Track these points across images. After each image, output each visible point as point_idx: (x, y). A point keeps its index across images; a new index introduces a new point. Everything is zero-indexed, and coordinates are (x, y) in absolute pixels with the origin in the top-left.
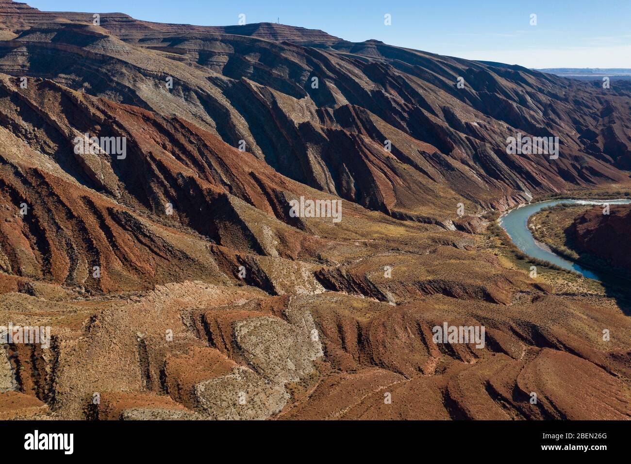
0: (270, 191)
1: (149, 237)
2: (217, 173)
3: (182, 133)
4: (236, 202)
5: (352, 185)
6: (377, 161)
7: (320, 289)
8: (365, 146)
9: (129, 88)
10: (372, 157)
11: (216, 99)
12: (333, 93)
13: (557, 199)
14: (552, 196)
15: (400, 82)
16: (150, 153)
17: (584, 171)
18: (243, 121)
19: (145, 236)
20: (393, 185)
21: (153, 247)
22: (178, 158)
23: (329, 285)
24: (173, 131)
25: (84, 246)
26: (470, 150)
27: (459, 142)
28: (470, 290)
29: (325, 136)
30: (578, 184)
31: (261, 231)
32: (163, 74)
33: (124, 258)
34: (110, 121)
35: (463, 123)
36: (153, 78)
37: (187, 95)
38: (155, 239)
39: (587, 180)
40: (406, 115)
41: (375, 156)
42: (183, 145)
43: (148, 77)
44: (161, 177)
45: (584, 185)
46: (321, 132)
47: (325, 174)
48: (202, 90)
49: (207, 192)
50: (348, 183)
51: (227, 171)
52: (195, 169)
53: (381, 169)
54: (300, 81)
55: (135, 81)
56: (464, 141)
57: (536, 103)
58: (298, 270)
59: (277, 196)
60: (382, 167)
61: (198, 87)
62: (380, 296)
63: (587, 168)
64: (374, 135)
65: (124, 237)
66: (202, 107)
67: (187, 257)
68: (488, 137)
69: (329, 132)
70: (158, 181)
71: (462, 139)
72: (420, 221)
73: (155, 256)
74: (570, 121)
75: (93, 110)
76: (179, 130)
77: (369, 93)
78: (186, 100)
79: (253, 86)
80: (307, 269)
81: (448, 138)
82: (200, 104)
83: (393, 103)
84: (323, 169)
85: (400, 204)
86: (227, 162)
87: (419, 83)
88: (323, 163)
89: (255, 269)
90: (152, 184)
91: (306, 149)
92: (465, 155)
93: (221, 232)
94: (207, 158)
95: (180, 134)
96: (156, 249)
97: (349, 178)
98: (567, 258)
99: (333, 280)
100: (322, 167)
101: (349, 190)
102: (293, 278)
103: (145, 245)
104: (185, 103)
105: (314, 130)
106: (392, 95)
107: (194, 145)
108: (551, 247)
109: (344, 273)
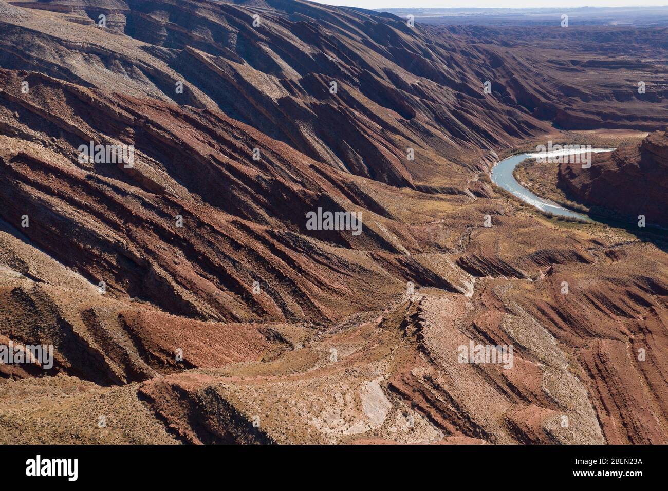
1: (323, 255)
2: (282, 169)
3: (222, 128)
5: (362, 162)
6: (374, 135)
8: (357, 119)
9: (58, 66)
10: (370, 132)
11: (167, 75)
12: (274, 59)
13: (516, 154)
14: (511, 152)
15: (335, 43)
16: (211, 155)
17: (522, 125)
18: (209, 99)
19: (319, 255)
20: (399, 158)
21: (331, 265)
22: (231, 157)
24: (211, 126)
25: (273, 276)
26: (429, 113)
27: (416, 105)
28: (566, 255)
29: (310, 111)
30: (522, 138)
32: (90, 46)
33: (318, 282)
34: (143, 121)
35: (410, 85)
36: (80, 51)
37: (131, 71)
38: (329, 256)
39: (527, 134)
40: (356, 79)
41: (371, 130)
42: (229, 141)
43: (74, 51)
44: (240, 182)
45: (527, 139)
46: (306, 107)
47: (329, 154)
48: (145, 63)
49: (303, 195)
50: (357, 160)
51: (290, 166)
52: (255, 168)
53: (382, 143)
54: (229, 45)
55: (61, 56)
56: (420, 104)
57: (439, 57)
59: (349, 187)
60: (382, 141)
61: (139, 60)
62: (518, 275)
63: (523, 122)
64: (355, 106)
66: (153, 84)
67: (365, 270)
68: (436, 98)
69: (314, 106)
70: (239, 188)
71: (418, 102)
72: (445, 193)
73: (339, 275)
74: (473, 73)
75: (117, 110)
76: (217, 124)
77: (311, 56)
78: (131, 77)
79: (204, 57)
81: (405, 102)
82: (150, 82)
83: (340, 67)
84: (324, 148)
85: (415, 177)
86: (284, 156)
87: (351, 43)
88: (321, 142)
89: (421, 270)
90: (234, 192)
91: (298, 128)
92: (427, 118)
95: (220, 129)
96: (335, 267)
97: (355, 155)
98: (579, 211)
100: (322, 145)
101: (361, 167)
103: (323, 264)
104: (132, 81)
105: (299, 105)
106: (332, 57)
107: (240, 140)
108: (559, 203)
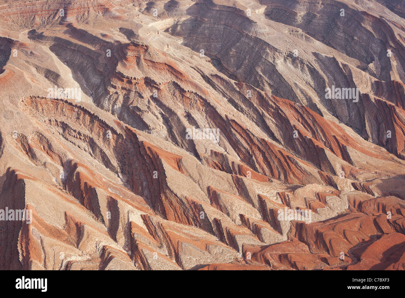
0: (341, 145)
4: (328, 152)
7: (353, 189)
23: (356, 188)
31: (335, 166)
58: (347, 182)
65: (293, 166)
80: (350, 181)
93: (321, 164)
94: (316, 128)
99: (358, 187)
102: (344, 185)
109: (362, 185)
